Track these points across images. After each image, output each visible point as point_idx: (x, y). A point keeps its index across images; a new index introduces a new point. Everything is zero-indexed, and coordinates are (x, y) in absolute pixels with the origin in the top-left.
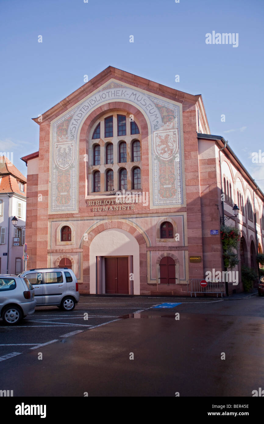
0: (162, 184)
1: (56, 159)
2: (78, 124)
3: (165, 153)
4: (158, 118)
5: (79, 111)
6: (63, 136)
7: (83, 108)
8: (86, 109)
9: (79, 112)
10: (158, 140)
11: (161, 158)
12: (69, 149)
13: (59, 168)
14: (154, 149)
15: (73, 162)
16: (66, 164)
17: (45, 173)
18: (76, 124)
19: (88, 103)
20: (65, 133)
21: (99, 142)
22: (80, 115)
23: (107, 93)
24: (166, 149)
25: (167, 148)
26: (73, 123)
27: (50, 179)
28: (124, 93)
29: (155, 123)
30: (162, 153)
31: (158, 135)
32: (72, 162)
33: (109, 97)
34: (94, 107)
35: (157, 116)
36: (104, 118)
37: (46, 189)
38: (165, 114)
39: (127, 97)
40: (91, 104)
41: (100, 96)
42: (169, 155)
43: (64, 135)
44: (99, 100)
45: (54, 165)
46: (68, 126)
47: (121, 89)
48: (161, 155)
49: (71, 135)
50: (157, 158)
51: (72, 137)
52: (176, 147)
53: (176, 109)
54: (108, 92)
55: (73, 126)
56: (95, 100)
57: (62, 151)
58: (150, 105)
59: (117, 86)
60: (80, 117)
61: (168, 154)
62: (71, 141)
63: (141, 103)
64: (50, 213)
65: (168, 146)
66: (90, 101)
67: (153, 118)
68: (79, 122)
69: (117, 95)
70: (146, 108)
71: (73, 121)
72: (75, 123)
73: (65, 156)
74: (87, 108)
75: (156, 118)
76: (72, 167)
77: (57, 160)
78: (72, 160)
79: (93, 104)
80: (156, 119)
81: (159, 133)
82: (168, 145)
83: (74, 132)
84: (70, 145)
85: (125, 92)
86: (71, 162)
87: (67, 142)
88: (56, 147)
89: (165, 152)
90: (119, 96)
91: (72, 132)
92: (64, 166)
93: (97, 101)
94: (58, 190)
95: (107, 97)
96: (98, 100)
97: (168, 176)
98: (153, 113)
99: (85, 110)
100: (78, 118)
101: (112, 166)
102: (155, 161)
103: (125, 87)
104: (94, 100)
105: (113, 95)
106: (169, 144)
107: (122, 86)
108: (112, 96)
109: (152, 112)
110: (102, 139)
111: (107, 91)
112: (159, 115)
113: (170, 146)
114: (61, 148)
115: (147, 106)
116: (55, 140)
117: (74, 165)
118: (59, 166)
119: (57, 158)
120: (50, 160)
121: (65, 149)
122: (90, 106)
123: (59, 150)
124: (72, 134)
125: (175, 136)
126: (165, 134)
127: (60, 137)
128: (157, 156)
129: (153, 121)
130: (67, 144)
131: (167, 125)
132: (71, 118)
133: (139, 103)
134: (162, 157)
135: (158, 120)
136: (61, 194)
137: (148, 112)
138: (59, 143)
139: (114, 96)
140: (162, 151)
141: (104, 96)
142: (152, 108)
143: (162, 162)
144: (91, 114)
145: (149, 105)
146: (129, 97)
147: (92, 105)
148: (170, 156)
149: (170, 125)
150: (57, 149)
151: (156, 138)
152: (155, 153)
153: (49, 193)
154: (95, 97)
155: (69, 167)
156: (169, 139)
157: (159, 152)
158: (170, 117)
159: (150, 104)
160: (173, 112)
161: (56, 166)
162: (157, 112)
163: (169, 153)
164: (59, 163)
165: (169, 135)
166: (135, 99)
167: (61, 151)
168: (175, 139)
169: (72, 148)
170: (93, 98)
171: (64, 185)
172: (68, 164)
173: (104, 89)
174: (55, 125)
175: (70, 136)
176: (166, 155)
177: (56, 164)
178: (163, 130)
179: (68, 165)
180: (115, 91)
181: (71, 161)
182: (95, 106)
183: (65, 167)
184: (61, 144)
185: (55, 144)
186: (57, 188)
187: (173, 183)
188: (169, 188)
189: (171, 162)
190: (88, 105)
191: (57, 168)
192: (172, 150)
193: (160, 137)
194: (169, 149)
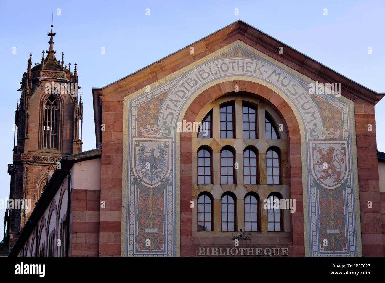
0: (323, 227)
1: (135, 167)
2: (177, 110)
3: (329, 178)
4: (316, 118)
5: (180, 87)
6: (148, 126)
7: (186, 81)
8: (192, 85)
9: (180, 89)
10: (317, 155)
11: (322, 185)
12: (160, 152)
13: (142, 183)
14: (310, 169)
15: (169, 176)
16: (155, 178)
17: (114, 190)
18: (174, 108)
19: (196, 76)
20: (152, 121)
21: (211, 144)
22: (181, 94)
23: (230, 63)
24: (330, 171)
25: (332, 169)
26: (168, 105)
27: (124, 203)
28: (259, 69)
29: (311, 125)
30: (322, 177)
31: (316, 146)
32: (167, 176)
33: (234, 71)
34: (206, 84)
35: (314, 116)
36: (220, 103)
37: (118, 220)
38: (327, 113)
39: (266, 76)
40: (202, 77)
41: (218, 68)
42: (334, 182)
43: (150, 125)
44: (216, 74)
45: (132, 177)
46: (158, 110)
47: (254, 62)
48: (322, 180)
49: (165, 127)
50: (316, 184)
51: (166, 130)
52: (346, 170)
53: (344, 108)
54: (233, 63)
55: (169, 111)
56: (209, 71)
57: (147, 154)
58: (303, 96)
59: (246, 54)
60: (182, 98)
61: (334, 180)
62: (165, 137)
63: (287, 89)
66: (199, 72)
67: (308, 117)
68: (179, 104)
69: (248, 70)
70: (297, 100)
71: (167, 102)
72: (171, 106)
73: (154, 162)
74: (194, 82)
75: (313, 118)
76: (166, 183)
77: (138, 168)
78: (167, 171)
79: (206, 78)
80: (313, 120)
81: (318, 143)
82: (333, 164)
83: (171, 123)
84: (163, 144)
85: (261, 67)
86: (165, 175)
87: (157, 138)
88: (135, 145)
89: (328, 175)
90: (251, 72)
91: (166, 122)
92: (151, 181)
93: (212, 73)
94: (140, 224)
95: (230, 71)
96: (214, 73)
97: (334, 216)
98: (308, 109)
99: (190, 86)
100: (180, 99)
101: (235, 189)
102: (312, 188)
103: (260, 59)
104: (207, 73)
105: (241, 69)
106: (335, 163)
107: (255, 57)
108: (238, 70)
109: (306, 106)
110: (216, 140)
111: (230, 61)
112: (317, 114)
113: (336, 166)
114: (145, 147)
115: (298, 97)
116: (134, 131)
117: (170, 181)
118: (141, 179)
119: (137, 164)
120: (125, 167)
121: (153, 151)
122: (200, 81)
123: (142, 151)
124: (166, 124)
125: (343, 151)
126: (327, 147)
127: (144, 128)
128: (315, 181)
129: (308, 123)
130: (156, 141)
131: (332, 133)
132: (165, 95)
133: (284, 89)
134: (324, 184)
135: (316, 122)
136: (146, 231)
137: (300, 106)
138: (141, 138)
139: (243, 71)
140: (324, 174)
141: (224, 68)
142: (307, 100)
143: (324, 192)
144: (202, 94)
145: (302, 95)
146: (269, 77)
147: (204, 79)
148: (336, 183)
149: (336, 133)
150: (138, 149)
151: (313, 150)
152: (312, 176)
153: (123, 227)
154: (209, 67)
155: (160, 183)
156: (334, 155)
158: (336, 120)
159: (303, 94)
160: (340, 113)
161: (135, 178)
162: (315, 109)
163: (335, 179)
164: (141, 175)
165: (335, 149)
166: (278, 82)
167: (145, 154)
168: (344, 156)
169: (166, 149)
170: (206, 68)
171: (151, 216)
172: (159, 178)
173: (224, 56)
174: (134, 104)
175: (163, 129)
176: (330, 181)
177: (136, 175)
178: (324, 140)
179: (159, 179)
180: (243, 62)
181: (165, 173)
182: (208, 82)
184: (146, 141)
185: (134, 139)
186: (139, 219)
187: (342, 228)
188: (335, 235)
189: (338, 192)
190: (197, 78)
191: (137, 182)
192: (339, 174)
193: (320, 151)
194: (334, 172)
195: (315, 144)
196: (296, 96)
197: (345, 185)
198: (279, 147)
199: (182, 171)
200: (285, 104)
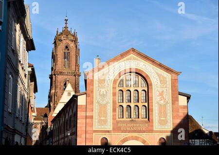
0: (160, 117)
6: (102, 84)
12: (106, 92)
13: (100, 103)
15: (109, 100)
17: (91, 105)
20: (103, 82)
21: (123, 89)
27: (94, 110)
29: (156, 83)
37: (92, 115)
38: (162, 79)
48: (159, 101)
49: (107, 84)
52: (168, 98)
57: (101, 93)
59: (134, 59)
62: (107, 87)
64: (94, 129)
65: (163, 97)
67: (155, 80)
70: (152, 74)
73: (104, 96)
76: (107, 103)
77: (98, 98)
81: (158, 89)
83: (109, 82)
86: (107, 100)
87: (105, 88)
88: (98, 90)
89: (162, 100)
92: (103, 102)
97: (163, 114)
98: (155, 78)
101: (130, 104)
102: (156, 104)
107: (138, 60)
109: (155, 76)
110: (125, 88)
112: (158, 79)
114: (101, 91)
116: (97, 86)
117: (109, 102)
119: (98, 96)
120: (94, 97)
121: (103, 92)
123: (100, 92)
125: (167, 92)
126: (161, 90)
127: (100, 84)
128: (157, 102)
133: (147, 70)
134: (160, 103)
135: (158, 82)
136: (101, 118)
137: (152, 76)
138: (99, 88)
140: (160, 99)
142: (155, 74)
143: (160, 106)
146: (142, 67)
149: (164, 85)
151: (157, 91)
152: (156, 100)
153: (94, 117)
156: (164, 93)
159: (153, 72)
160: (166, 78)
162: (157, 77)
163: (164, 101)
164: (99, 100)
165: (164, 91)
166: (145, 68)
169: (108, 91)
171: (103, 113)
173: (127, 59)
176: (162, 102)
178: (160, 88)
179: (105, 101)
184: (101, 89)
185: (97, 88)
186: (99, 115)
187: (166, 117)
188: (164, 120)
189: (165, 106)
191: (98, 102)
192: (165, 99)
193: (159, 92)
197: (167, 103)
198: (145, 90)
199: (113, 99)
200: (147, 76)
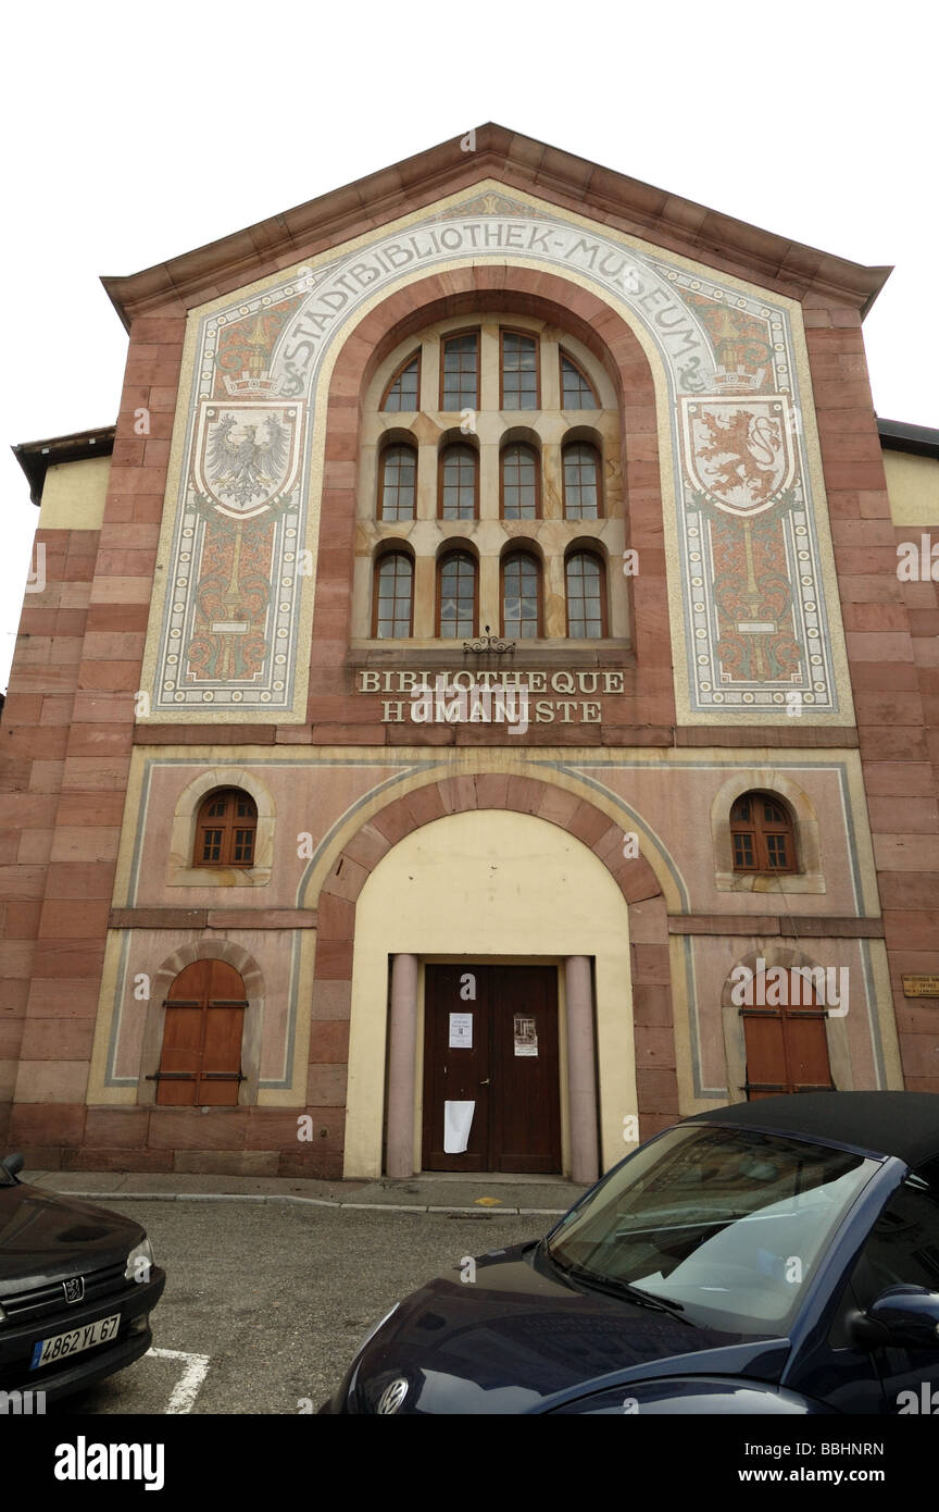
0: (727, 616)
1: (202, 469)
2: (325, 336)
3: (738, 488)
4: (695, 344)
5: (335, 284)
6: (246, 375)
7: (351, 271)
8: (366, 280)
9: (334, 289)
11: (718, 505)
12: (271, 434)
13: (218, 508)
14: (684, 466)
15: (291, 490)
16: (254, 496)
17: (136, 526)
18: (317, 331)
19: (378, 259)
20: (256, 362)
21: (414, 425)
22: (336, 300)
23: (465, 228)
24: (741, 471)
25: (746, 465)
26: (300, 325)
27: (163, 556)
28: (541, 239)
29: (684, 361)
30: (719, 486)
31: (699, 410)
32: (286, 490)
33: (475, 244)
34: (403, 275)
35: (692, 338)
36: (442, 332)
37: (142, 601)
39: (559, 253)
40: (392, 261)
41: (434, 239)
42: (754, 497)
43: (251, 371)
44: (430, 253)
45: (192, 494)
46: (275, 337)
47: (530, 223)
48: (718, 493)
49: (290, 376)
50: (702, 504)
51: (290, 381)
52: (787, 466)
53: (775, 317)
54: (472, 228)
55: (301, 338)
56: (412, 249)
57: (237, 437)
58: (659, 293)
59: (509, 211)
60: (338, 308)
61: (753, 492)
62: (287, 399)
63: (617, 281)
65: (750, 461)
66: (385, 251)
67: (675, 343)
68: (328, 323)
69: (511, 241)
70: (645, 306)
71: (299, 318)
72: (308, 325)
73: (252, 458)
74: (372, 274)
75: (687, 345)
76: (281, 508)
77: (208, 473)
78: (287, 479)
79: (400, 265)
80: (687, 350)
81: (705, 403)
82: (750, 454)
83: (305, 365)
84: (281, 415)
85: (547, 235)
86: (281, 489)
87: (268, 400)
88: (207, 417)
89: (738, 481)
90: (521, 246)
91: (293, 364)
92: (243, 504)
93: (418, 252)
94: (202, 610)
95: (467, 246)
96: (423, 249)
97: (759, 586)
98: (674, 324)
99: (360, 281)
100: (331, 311)
101: (475, 531)
102: (689, 515)
103: (546, 218)
104: (406, 251)
105: (493, 241)
106: (754, 450)
107: (532, 213)
108: (487, 244)
109: (668, 318)
110: (428, 414)
111: (466, 224)
112: (701, 336)
113: (758, 458)
114: (231, 422)
115: (645, 298)
116: (205, 387)
117: (294, 501)
118: (214, 498)
119: (207, 463)
120: (174, 468)
121: (252, 431)
122: (388, 270)
123: (223, 432)
124: (292, 369)
125: (777, 420)
126: (732, 411)
127: (233, 379)
128: (698, 497)
129: (675, 356)
130: (264, 408)
131: (741, 378)
132: (294, 304)
133: (609, 280)
134: (723, 502)
135: (697, 352)
136: (219, 627)
137: (651, 320)
138: (224, 400)
139: (499, 244)
140: (724, 479)
141: (451, 239)
142: (670, 304)
143: (727, 526)
144: (389, 299)
145: (656, 292)
146: (566, 257)
147: (396, 266)
148: (759, 500)
149: (753, 377)
150: (213, 426)
151: (690, 421)
152: (690, 483)
153: (154, 618)
154: (412, 240)
155: (266, 508)
156: (751, 430)
157: (710, 481)
158: (752, 345)
159: (659, 290)
160: (765, 329)
161: (199, 496)
162: (692, 322)
163: (755, 489)
164: (215, 489)
165: (753, 416)
166: (591, 266)
167: (231, 438)
168: (780, 433)
169: (288, 427)
170: (404, 241)
171: (234, 589)
172: (263, 495)
173: (451, 214)
174: (213, 326)
175: (283, 379)
176: (742, 496)
177: (202, 489)
178: (722, 395)
179: (263, 498)
180: (500, 226)
181: (280, 482)
182: (409, 272)
183: (244, 509)
184: (238, 408)
185: (205, 404)
186: (198, 600)
187: (783, 616)
188: (766, 637)
189: (767, 525)
190: (378, 263)
191: (203, 507)
192: (768, 477)
193: (710, 421)
194: (753, 472)
195: (697, 405)
196: (641, 297)
197: (788, 504)
198: (596, 428)
199: (327, 478)
200: (610, 315)
